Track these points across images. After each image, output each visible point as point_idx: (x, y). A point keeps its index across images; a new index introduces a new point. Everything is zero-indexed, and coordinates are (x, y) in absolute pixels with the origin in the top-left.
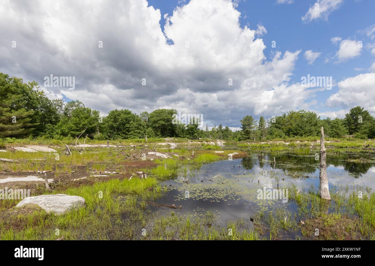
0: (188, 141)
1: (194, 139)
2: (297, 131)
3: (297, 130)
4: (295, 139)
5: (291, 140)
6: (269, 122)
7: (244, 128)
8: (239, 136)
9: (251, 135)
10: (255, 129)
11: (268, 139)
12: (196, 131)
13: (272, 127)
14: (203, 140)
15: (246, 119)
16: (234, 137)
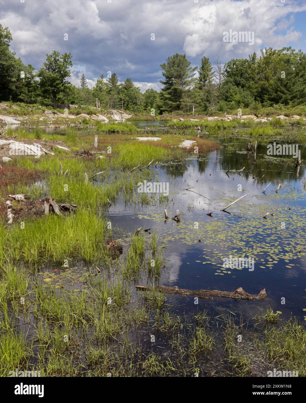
0: (46, 112)
1: (58, 107)
2: (279, 93)
3: (278, 90)
4: (276, 111)
5: (268, 112)
6: (222, 72)
7: (169, 84)
8: (158, 101)
9: (184, 101)
10: (192, 87)
11: (221, 110)
12: (62, 88)
13: (230, 84)
14: (80, 110)
15: (174, 63)
16: (147, 104)
